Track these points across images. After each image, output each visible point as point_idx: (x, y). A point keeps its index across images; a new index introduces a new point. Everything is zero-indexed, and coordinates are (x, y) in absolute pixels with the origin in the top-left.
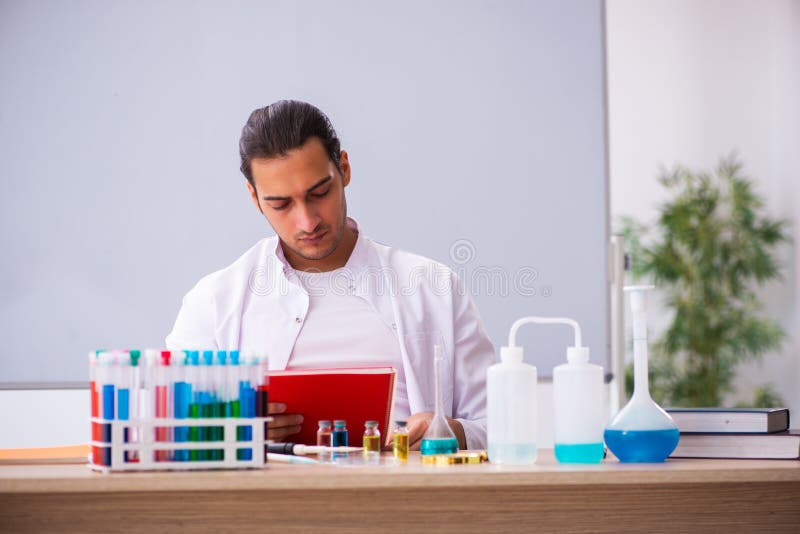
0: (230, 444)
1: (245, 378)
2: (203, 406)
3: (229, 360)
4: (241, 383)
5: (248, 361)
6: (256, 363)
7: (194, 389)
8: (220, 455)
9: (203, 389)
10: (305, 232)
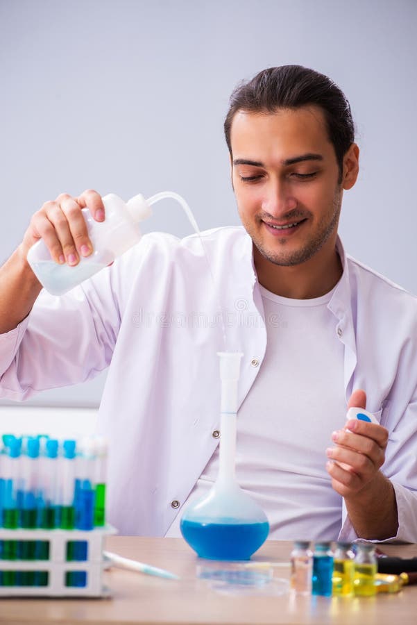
0: (57, 565)
1: (83, 476)
2: (23, 512)
3: (61, 451)
4: (77, 482)
5: (87, 454)
6: (95, 456)
7: (15, 486)
8: (42, 578)
9: (27, 487)
10: (270, 216)
